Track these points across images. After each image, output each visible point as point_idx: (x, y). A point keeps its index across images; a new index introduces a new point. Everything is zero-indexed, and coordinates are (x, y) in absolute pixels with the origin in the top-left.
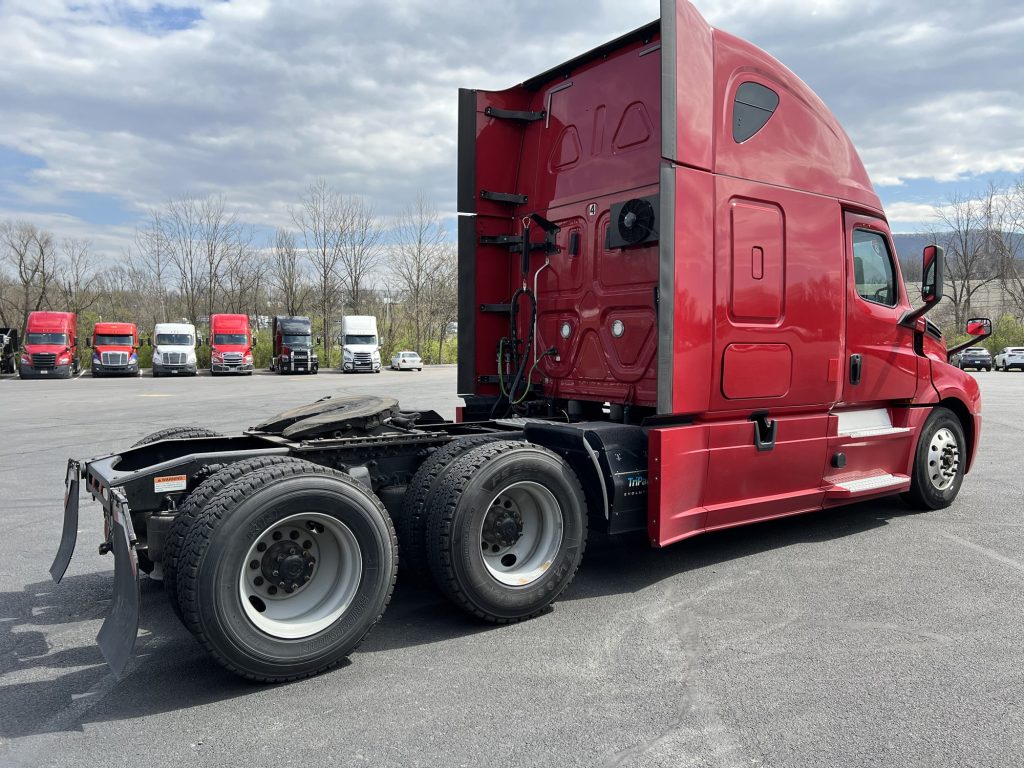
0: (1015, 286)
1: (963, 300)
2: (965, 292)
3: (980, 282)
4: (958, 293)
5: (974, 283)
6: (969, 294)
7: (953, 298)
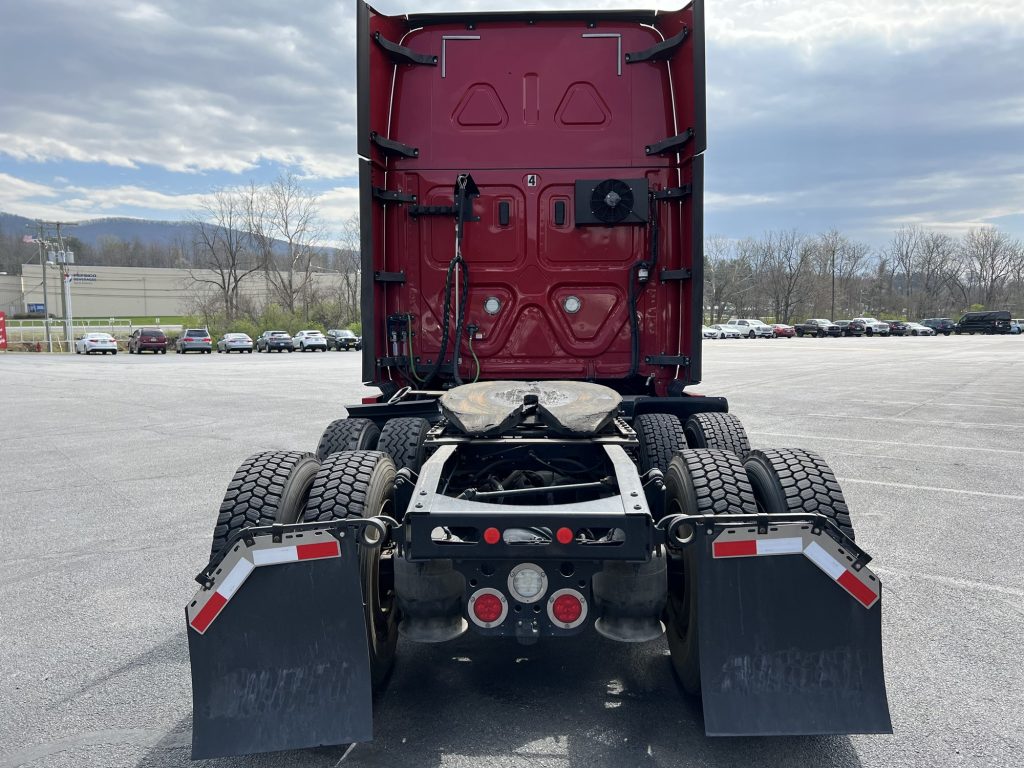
0: (275, 277)
1: (232, 286)
2: (232, 280)
3: (244, 272)
4: (227, 281)
5: (239, 273)
6: (236, 281)
7: (222, 284)
